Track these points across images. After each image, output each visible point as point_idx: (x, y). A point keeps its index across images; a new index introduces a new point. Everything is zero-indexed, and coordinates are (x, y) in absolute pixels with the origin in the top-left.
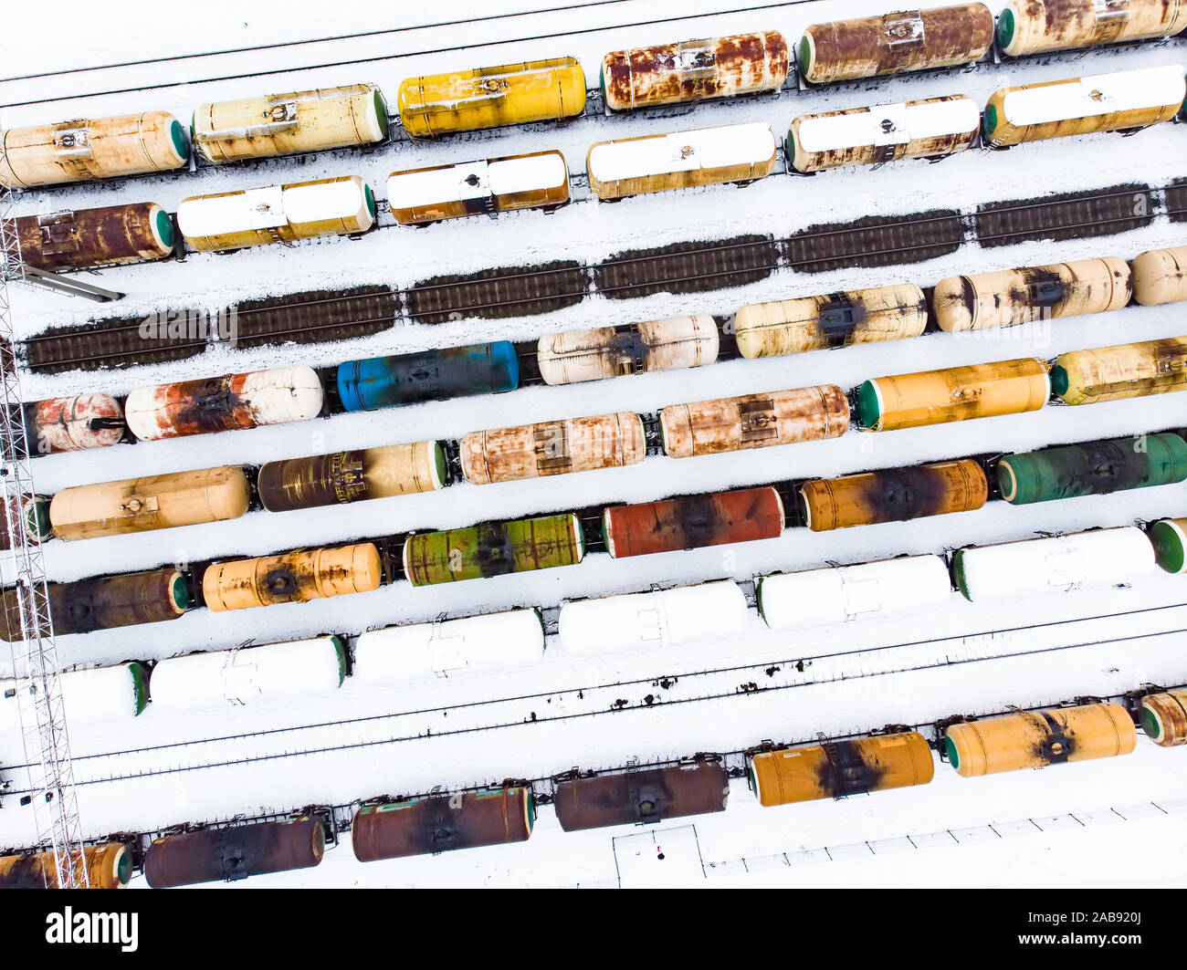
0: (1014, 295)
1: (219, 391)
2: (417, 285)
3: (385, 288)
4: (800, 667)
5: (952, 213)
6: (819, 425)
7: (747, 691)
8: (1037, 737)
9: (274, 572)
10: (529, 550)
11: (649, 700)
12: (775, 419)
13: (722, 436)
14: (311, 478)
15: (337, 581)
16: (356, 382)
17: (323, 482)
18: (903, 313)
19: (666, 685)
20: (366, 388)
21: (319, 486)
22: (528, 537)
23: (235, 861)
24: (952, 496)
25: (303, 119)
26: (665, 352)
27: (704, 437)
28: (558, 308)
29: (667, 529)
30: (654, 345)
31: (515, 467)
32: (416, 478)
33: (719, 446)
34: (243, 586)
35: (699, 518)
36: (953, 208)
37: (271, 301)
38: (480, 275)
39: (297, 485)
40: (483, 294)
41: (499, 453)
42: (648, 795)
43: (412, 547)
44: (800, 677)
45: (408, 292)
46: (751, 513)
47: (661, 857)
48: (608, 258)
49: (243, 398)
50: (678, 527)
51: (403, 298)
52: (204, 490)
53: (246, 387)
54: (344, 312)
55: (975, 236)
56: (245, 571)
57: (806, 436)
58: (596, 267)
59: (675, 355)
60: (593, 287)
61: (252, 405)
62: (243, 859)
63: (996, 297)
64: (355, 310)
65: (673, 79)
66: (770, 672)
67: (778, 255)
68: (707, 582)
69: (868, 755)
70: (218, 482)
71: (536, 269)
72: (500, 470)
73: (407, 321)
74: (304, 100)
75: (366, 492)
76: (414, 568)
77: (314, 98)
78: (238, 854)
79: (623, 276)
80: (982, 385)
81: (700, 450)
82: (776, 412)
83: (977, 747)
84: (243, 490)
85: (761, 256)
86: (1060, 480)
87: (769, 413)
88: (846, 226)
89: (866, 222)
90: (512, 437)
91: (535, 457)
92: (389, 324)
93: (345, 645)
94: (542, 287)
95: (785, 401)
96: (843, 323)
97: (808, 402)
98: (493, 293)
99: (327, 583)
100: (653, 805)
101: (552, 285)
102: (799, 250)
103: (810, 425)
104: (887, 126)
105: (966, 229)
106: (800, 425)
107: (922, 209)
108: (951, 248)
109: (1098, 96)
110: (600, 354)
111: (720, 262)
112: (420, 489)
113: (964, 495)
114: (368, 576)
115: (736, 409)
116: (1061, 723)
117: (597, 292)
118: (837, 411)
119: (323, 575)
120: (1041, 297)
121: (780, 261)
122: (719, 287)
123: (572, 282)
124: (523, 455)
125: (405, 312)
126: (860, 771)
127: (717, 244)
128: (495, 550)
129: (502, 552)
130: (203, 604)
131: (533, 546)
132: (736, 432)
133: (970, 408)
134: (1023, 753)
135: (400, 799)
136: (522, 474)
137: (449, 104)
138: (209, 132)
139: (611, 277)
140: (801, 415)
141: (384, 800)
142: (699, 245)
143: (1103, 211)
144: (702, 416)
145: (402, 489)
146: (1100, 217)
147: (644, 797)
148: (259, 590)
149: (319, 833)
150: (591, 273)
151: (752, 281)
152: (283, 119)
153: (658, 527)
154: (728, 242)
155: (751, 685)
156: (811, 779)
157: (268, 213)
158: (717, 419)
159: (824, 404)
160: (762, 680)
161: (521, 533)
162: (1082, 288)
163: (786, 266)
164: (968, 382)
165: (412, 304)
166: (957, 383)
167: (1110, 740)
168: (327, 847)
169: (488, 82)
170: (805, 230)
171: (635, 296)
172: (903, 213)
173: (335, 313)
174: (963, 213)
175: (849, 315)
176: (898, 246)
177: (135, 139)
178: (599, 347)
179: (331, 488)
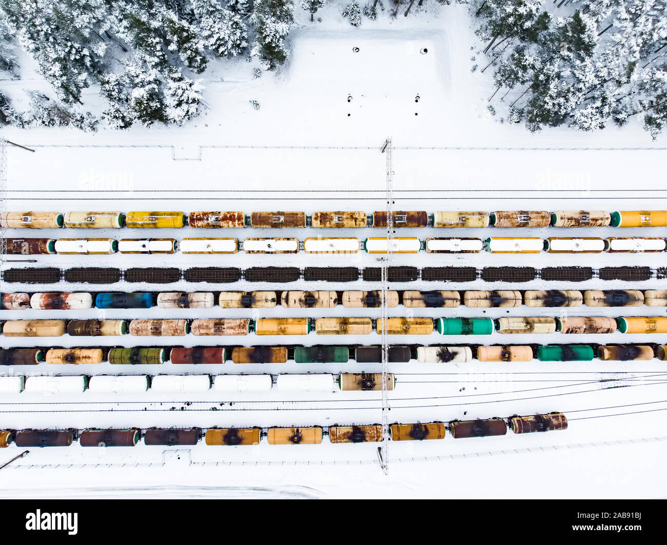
0: (300, 300)
1: (60, 298)
2: (128, 270)
3: (118, 269)
4: (231, 404)
5: (297, 269)
6: (238, 332)
7: (213, 410)
8: (291, 434)
9: (69, 354)
10: (145, 358)
11: (182, 408)
12: (224, 328)
13: (208, 332)
14: (83, 328)
15: (87, 360)
16: (101, 301)
17: (87, 330)
18: (266, 302)
19: (188, 404)
20: (104, 303)
21: (85, 330)
22: (146, 354)
23: (43, 441)
24: (274, 358)
25: (96, 221)
26: (195, 304)
27: (202, 331)
28: (171, 282)
29: (187, 358)
30: (192, 301)
31: (144, 333)
32: (115, 332)
33: (207, 334)
34: (58, 357)
35: (197, 356)
36: (297, 267)
37: (82, 269)
38: (148, 269)
39: (79, 330)
40: (148, 275)
41: (140, 328)
42: (172, 437)
43: (111, 353)
44: (230, 408)
45: (124, 271)
46: (214, 356)
47: (179, 458)
48: (188, 269)
49: (66, 302)
50: (191, 358)
51: (123, 273)
52: (50, 327)
53: (68, 299)
54: (104, 275)
55: (303, 277)
56: (61, 353)
57: (234, 334)
58: (184, 271)
59: (198, 305)
60: (182, 277)
61: (69, 304)
62: (46, 441)
63: (295, 300)
64: (108, 275)
65: (208, 224)
66: (221, 405)
67: (242, 275)
68: (203, 374)
69: (240, 434)
70: (55, 326)
71: (165, 269)
72: (140, 333)
73: (123, 280)
74: (97, 216)
75: (100, 334)
76: (110, 359)
77: (100, 216)
78: (44, 439)
79: (192, 275)
80: (287, 326)
81: (201, 334)
82: (225, 326)
83: (273, 436)
84: (63, 329)
85: (236, 274)
86: (308, 357)
87: (223, 327)
88: (264, 269)
89: (271, 268)
90: (145, 323)
91: (151, 331)
92: (117, 281)
93: (88, 379)
94: (167, 275)
95: (229, 323)
96: (248, 302)
97: (235, 324)
98: (151, 275)
99: (84, 360)
100: (172, 440)
101: (170, 275)
102: (248, 274)
103: (235, 331)
104: (269, 246)
105: (301, 274)
106: (232, 331)
107: (288, 266)
108: (295, 280)
109: (332, 245)
110: (175, 302)
111: (223, 274)
112: (116, 335)
113: (278, 358)
114: (97, 360)
115: (213, 324)
116: (300, 432)
117: (184, 279)
118: (243, 328)
119: (83, 357)
120: (308, 302)
121: (242, 277)
122: (222, 282)
123: (176, 275)
124: (147, 329)
125: (123, 277)
126: (236, 438)
127: (223, 269)
128: (135, 357)
129: (137, 358)
130: (45, 361)
131: (147, 357)
132: (212, 331)
133: (283, 332)
134: (286, 439)
135: (99, 429)
136: (147, 335)
137: (140, 223)
138: (68, 222)
139: (189, 275)
140: (232, 328)
141: (94, 429)
142: (217, 269)
143: (344, 274)
144: (203, 325)
145: (110, 335)
146: (342, 276)
147: (171, 437)
148: (63, 359)
149: (71, 437)
150: (183, 273)
151: (233, 282)
152: (90, 221)
153: (185, 357)
154: (227, 269)
155: (215, 408)
156: (221, 439)
157: (81, 248)
158: (207, 326)
159: (240, 326)
160: (218, 407)
161: (144, 352)
162: (320, 301)
163: (244, 278)
164: (284, 324)
165: (125, 275)
166: (280, 324)
167: (312, 439)
168: (73, 442)
169: (152, 218)
170: (251, 268)
171: (195, 282)
172: (282, 267)
173: (102, 275)
174: (301, 269)
175: (250, 300)
176: (279, 277)
177: (46, 221)
178: (175, 300)
179: (89, 332)
